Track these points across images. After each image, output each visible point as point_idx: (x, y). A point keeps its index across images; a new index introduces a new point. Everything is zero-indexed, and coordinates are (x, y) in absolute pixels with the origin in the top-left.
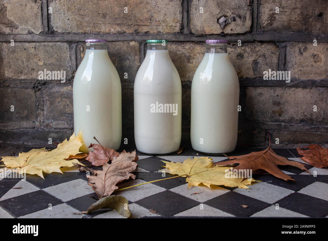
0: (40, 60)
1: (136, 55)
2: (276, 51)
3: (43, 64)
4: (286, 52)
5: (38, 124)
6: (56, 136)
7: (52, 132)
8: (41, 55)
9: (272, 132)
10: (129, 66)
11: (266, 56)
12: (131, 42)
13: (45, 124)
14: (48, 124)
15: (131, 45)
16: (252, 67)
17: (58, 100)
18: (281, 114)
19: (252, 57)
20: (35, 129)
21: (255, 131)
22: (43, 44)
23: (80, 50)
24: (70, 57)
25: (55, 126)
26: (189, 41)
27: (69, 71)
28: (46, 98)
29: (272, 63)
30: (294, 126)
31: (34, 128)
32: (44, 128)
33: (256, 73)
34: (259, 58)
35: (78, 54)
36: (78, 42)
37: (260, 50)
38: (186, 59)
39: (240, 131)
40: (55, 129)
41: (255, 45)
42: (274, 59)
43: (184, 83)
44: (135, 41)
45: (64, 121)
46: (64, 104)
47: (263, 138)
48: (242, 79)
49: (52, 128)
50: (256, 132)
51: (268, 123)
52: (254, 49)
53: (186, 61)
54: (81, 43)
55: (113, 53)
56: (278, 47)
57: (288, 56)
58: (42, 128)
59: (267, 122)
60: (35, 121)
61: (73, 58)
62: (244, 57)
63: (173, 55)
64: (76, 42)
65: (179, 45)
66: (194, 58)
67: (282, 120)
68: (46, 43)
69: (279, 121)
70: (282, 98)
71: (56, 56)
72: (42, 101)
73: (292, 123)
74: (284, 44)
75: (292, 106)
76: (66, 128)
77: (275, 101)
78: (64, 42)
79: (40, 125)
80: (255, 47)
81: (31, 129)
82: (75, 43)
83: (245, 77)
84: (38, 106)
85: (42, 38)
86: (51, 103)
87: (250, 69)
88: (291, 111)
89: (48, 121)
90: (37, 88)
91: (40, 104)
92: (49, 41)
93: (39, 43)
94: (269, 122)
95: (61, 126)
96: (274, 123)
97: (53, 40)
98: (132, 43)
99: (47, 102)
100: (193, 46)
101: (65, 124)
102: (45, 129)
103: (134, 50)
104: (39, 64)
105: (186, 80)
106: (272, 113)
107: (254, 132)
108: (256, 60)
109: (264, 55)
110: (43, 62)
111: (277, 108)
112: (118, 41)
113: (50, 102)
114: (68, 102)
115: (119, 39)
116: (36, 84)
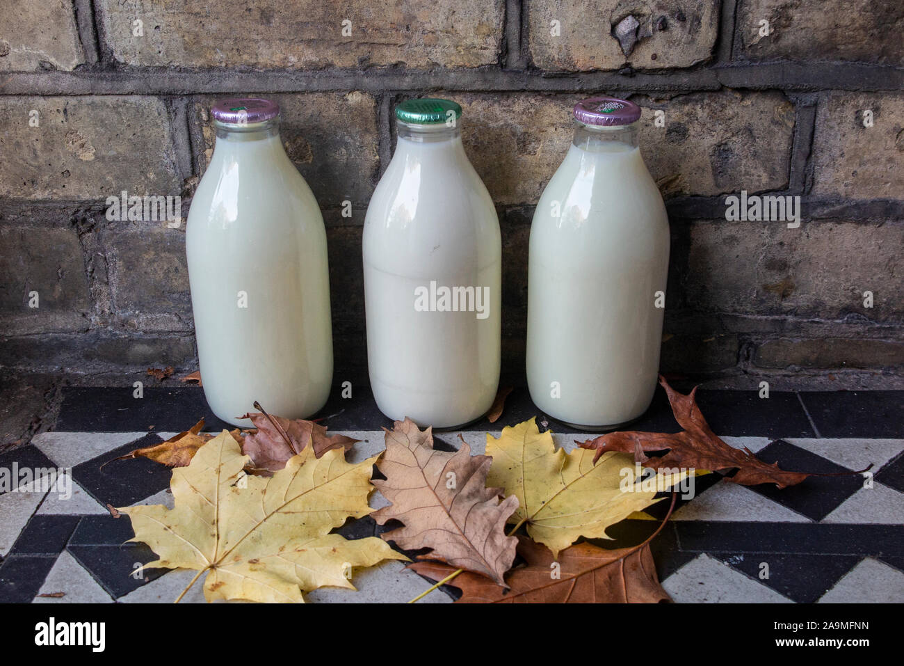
0: (82, 146)
1: (367, 131)
2: (785, 116)
3: (93, 157)
4: (814, 121)
5: (98, 320)
6: (150, 353)
7: (139, 341)
8: (86, 131)
9: (757, 339)
10: (347, 164)
11: (755, 133)
12: (351, 95)
13: (116, 320)
14: (124, 320)
15: (349, 103)
16: (712, 164)
17: (147, 257)
18: (786, 294)
19: (713, 136)
20: (91, 333)
21: (710, 338)
22: (88, 99)
23: (199, 117)
24: (173, 138)
25: (146, 325)
26: (523, 91)
27: (174, 177)
28: (114, 252)
29: (771, 150)
30: (821, 325)
31: (88, 330)
32: (115, 329)
33: (721, 181)
34: (733, 136)
35: (195, 130)
36: (191, 95)
37: (738, 114)
38: (515, 141)
39: (668, 338)
40: (145, 332)
41: (723, 99)
42: (777, 141)
43: (508, 211)
44: (363, 92)
45: (170, 313)
46: (165, 268)
47: (731, 354)
48: (679, 198)
49: (136, 331)
50: (713, 339)
51: (750, 317)
52: (721, 111)
53: (516, 147)
54: (202, 99)
55: (297, 126)
56: (793, 104)
57: (821, 132)
58: (111, 332)
59: (747, 313)
60: (87, 313)
61: (182, 139)
62: (689, 136)
63: (476, 131)
64: (184, 95)
65: (495, 102)
66: (538, 140)
67: (789, 309)
68: (97, 99)
69: (779, 311)
70: (795, 250)
71: (129, 134)
72: (102, 261)
73: (818, 316)
74: (811, 98)
75: (819, 271)
76: (177, 332)
77: (772, 259)
78: (149, 95)
79: (103, 323)
80: (724, 107)
81: (78, 332)
82: (184, 98)
83: (688, 193)
84: (92, 272)
85: (83, 84)
86: (130, 266)
87: (703, 170)
88: (817, 285)
89: (124, 312)
90: (83, 223)
91: (96, 268)
92: (104, 92)
93: (75, 98)
94: (752, 313)
95: (161, 327)
96: (766, 317)
97: (118, 90)
98: (354, 98)
99: (118, 262)
100: (537, 103)
101: (172, 321)
102: (117, 332)
103: (359, 119)
104: (81, 158)
105: (516, 201)
106: (761, 291)
107: (705, 341)
108: (726, 144)
109: (749, 130)
110: (94, 154)
111: (776, 279)
112: (312, 92)
113: (124, 261)
114: (177, 263)
115: (315, 85)
116: (78, 211)
